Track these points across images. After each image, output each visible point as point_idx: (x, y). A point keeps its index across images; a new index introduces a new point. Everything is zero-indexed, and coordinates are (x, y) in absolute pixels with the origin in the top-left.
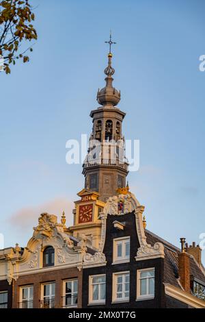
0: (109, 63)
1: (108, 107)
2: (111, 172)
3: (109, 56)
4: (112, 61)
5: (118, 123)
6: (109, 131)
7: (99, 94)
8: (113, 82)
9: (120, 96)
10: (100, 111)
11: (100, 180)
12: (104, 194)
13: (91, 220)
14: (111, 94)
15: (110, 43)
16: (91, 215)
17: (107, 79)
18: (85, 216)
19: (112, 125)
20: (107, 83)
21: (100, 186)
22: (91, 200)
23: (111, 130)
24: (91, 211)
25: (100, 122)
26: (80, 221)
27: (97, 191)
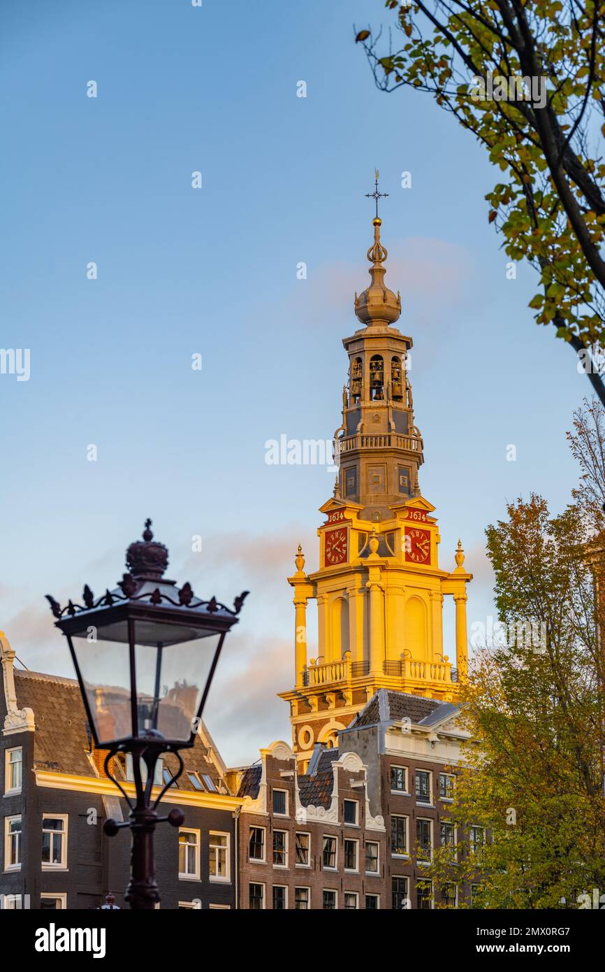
0: (376, 237)
1: (375, 329)
2: (382, 460)
3: (375, 224)
4: (381, 234)
5: (395, 359)
6: (377, 377)
7: (357, 302)
8: (385, 276)
9: (398, 303)
10: (358, 339)
11: (363, 479)
12: (372, 504)
13: (345, 560)
14: (380, 302)
15: (377, 196)
16: (345, 548)
17: (372, 271)
18: (335, 553)
19: (382, 366)
20: (373, 279)
21: (362, 490)
22: (345, 520)
23: (382, 375)
24: (345, 542)
25: (359, 360)
26: (328, 563)
27: (357, 500)
